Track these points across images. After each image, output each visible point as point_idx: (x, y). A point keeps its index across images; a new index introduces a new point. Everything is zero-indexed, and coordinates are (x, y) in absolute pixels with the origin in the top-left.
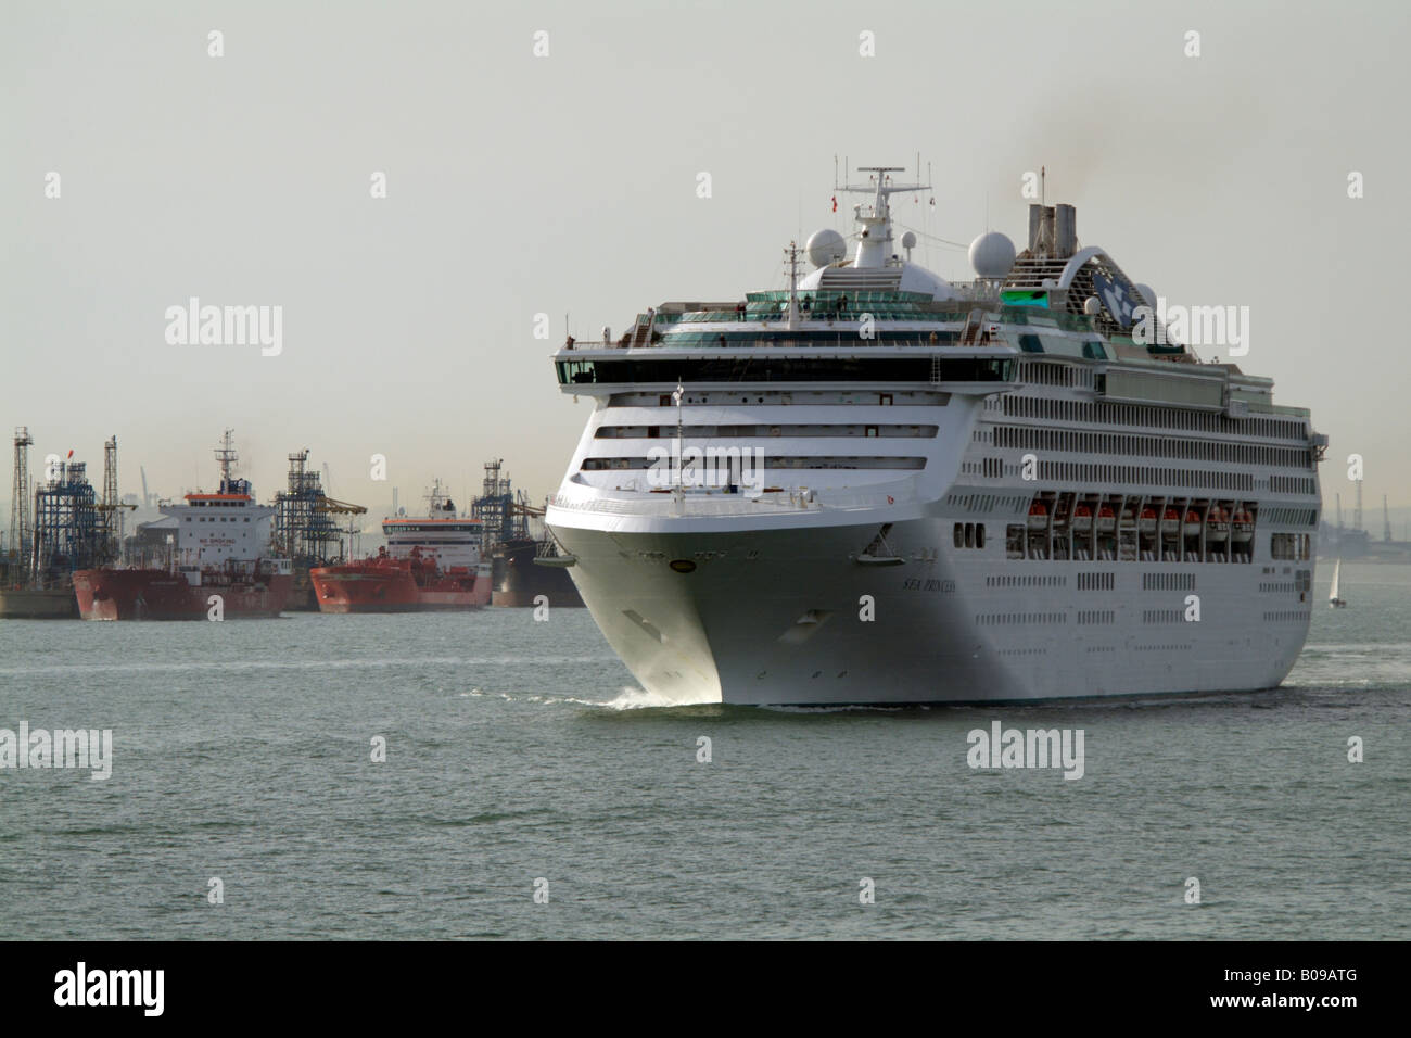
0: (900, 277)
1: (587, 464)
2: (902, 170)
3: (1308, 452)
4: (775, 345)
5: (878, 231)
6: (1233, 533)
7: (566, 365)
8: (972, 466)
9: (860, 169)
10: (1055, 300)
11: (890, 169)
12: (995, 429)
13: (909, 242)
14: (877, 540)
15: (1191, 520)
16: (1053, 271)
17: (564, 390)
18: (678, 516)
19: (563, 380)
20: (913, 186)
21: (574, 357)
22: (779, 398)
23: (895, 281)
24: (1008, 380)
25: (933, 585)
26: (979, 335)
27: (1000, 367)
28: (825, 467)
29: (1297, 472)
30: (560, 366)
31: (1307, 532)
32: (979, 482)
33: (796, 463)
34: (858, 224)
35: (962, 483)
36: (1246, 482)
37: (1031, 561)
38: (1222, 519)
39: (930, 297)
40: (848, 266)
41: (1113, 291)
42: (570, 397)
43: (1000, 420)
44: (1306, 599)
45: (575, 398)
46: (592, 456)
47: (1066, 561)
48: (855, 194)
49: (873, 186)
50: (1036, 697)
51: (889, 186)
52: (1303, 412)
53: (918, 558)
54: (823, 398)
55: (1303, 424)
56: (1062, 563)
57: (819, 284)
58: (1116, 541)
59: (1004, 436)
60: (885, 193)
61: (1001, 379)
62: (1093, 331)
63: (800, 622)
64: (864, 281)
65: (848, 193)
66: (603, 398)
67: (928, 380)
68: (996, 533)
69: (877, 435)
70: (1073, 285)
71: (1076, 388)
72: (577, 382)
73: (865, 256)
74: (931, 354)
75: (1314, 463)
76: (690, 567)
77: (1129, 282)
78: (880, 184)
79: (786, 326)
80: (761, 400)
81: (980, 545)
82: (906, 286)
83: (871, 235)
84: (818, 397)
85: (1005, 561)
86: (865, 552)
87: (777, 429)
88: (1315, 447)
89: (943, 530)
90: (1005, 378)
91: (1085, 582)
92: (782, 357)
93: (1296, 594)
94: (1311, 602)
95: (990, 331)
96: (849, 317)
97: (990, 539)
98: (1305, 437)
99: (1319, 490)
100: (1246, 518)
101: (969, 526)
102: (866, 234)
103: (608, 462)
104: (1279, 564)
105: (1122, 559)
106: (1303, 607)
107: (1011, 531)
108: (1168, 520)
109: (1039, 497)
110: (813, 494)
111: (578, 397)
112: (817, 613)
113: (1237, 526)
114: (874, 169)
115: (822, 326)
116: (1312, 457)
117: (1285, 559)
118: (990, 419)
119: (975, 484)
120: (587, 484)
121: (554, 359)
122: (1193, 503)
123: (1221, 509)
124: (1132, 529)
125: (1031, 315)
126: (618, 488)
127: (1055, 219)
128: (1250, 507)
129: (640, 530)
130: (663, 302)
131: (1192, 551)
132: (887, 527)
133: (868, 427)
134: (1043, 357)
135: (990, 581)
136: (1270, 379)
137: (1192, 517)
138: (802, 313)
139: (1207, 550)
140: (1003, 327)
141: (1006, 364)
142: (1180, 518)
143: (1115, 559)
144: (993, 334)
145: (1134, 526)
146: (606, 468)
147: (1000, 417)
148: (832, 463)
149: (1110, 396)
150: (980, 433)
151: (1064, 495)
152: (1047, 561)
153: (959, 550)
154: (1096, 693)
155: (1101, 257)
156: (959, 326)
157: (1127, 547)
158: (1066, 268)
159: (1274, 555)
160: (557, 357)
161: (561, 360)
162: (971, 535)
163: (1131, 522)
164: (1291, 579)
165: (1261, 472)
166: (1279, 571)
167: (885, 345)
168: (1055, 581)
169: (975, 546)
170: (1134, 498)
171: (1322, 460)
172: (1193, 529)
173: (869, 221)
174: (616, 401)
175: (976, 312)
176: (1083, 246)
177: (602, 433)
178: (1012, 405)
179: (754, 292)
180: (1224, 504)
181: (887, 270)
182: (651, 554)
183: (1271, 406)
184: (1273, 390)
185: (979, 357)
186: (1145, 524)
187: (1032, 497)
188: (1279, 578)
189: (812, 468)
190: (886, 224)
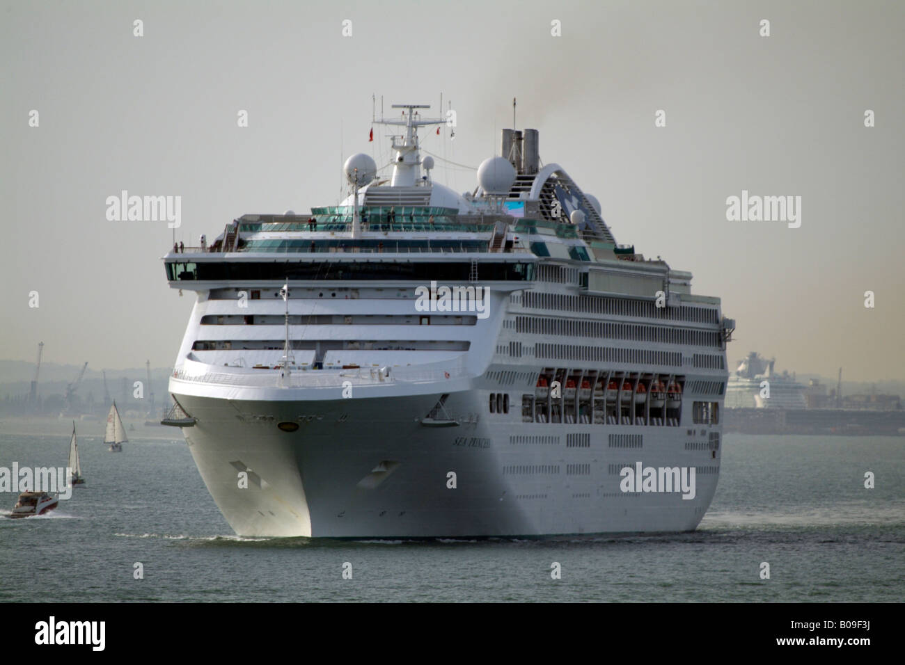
0: (429, 195)
1: (197, 346)
2: (428, 107)
3: (719, 334)
4: (345, 251)
5: (409, 157)
6: (668, 402)
7: (173, 265)
8: (503, 348)
9: (394, 106)
10: (529, 210)
11: (418, 107)
12: (517, 318)
13: (429, 164)
14: (437, 407)
15: (640, 392)
16: (524, 184)
17: (172, 286)
18: (287, 388)
19: (171, 277)
20: (438, 120)
21: (180, 259)
22: (349, 294)
23: (426, 198)
24: (531, 280)
25: (474, 441)
26: (503, 244)
27: (525, 270)
28: (390, 348)
29: (711, 351)
30: (169, 266)
31: (715, 401)
32: (506, 361)
33: (367, 345)
34: (394, 151)
35: (498, 362)
36: (676, 359)
37: (538, 424)
38: (661, 389)
39: (456, 211)
40: (382, 185)
41: (571, 201)
42: (177, 291)
43: (520, 311)
44: (717, 457)
45: (180, 291)
46: (199, 339)
47: (559, 424)
48: (388, 125)
49: (403, 120)
50: (541, 533)
51: (417, 120)
52: (716, 301)
53: (465, 421)
54: (383, 294)
55: (716, 311)
56: (557, 425)
57: (364, 200)
58: (591, 408)
59: (524, 324)
60: (414, 125)
61: (525, 279)
62: (577, 237)
63: (374, 471)
64: (399, 197)
65: (382, 126)
66: (204, 292)
67: (468, 280)
68: (515, 402)
69: (429, 324)
70: (541, 196)
71: (568, 284)
72: (182, 279)
73: (399, 178)
74: (470, 259)
75: (723, 343)
76: (293, 427)
77: (581, 193)
78: (411, 118)
79: (351, 235)
80: (334, 295)
81: (506, 411)
82: (435, 202)
83: (405, 160)
84: (379, 292)
85: (521, 423)
86: (428, 417)
87: (350, 318)
88: (725, 330)
89: (482, 399)
90: (528, 277)
91: (573, 441)
92: (352, 261)
93: (709, 451)
94: (719, 459)
95: (514, 240)
96: (400, 228)
97: (513, 406)
98: (717, 322)
99: (727, 366)
100: (676, 389)
101: (499, 395)
102: (401, 159)
103: (214, 344)
104: (698, 428)
105: (595, 423)
106: (713, 464)
107: (525, 399)
108: (625, 391)
109: (544, 373)
110: (389, 370)
111: (183, 291)
112: (386, 464)
113: (670, 396)
114: (405, 106)
115: (379, 235)
116: (723, 338)
117: (702, 423)
118: (513, 311)
119: (504, 363)
120: (199, 361)
121: (163, 262)
122: (642, 378)
123: (660, 381)
124: (602, 398)
125: (538, 226)
126: (226, 365)
127: (523, 141)
128: (680, 379)
129: (256, 398)
130: (242, 215)
131: (640, 417)
132: (445, 396)
133: (422, 317)
134: (550, 260)
135: (513, 440)
136: (690, 273)
137: (640, 388)
138: (362, 225)
139: (650, 416)
140: (521, 236)
141: (529, 267)
142: (633, 389)
143: (590, 422)
144: (517, 242)
145: (603, 395)
146: (212, 348)
147: (518, 308)
148: (394, 345)
149: (593, 289)
150: (507, 321)
151: (559, 370)
152: (547, 424)
153: (492, 415)
154: (577, 532)
155: (559, 172)
156: (488, 236)
157: (599, 412)
158: (535, 182)
159: (696, 421)
160: (166, 259)
161: (169, 262)
162: (499, 403)
163: (600, 392)
164: (706, 440)
165: (688, 350)
166: (698, 433)
167: (434, 251)
168: (553, 440)
169: (503, 411)
170: (604, 373)
171: (730, 340)
172: (641, 398)
173: (402, 149)
174: (214, 294)
175: (498, 224)
176: (544, 165)
177: (206, 320)
178: (529, 299)
179: (318, 207)
180: (663, 377)
181: (418, 188)
182: (264, 417)
183: (690, 296)
184: (692, 282)
185: (508, 262)
186: (609, 394)
187: (539, 372)
188: (699, 439)
189: (380, 349)
190: (416, 151)
